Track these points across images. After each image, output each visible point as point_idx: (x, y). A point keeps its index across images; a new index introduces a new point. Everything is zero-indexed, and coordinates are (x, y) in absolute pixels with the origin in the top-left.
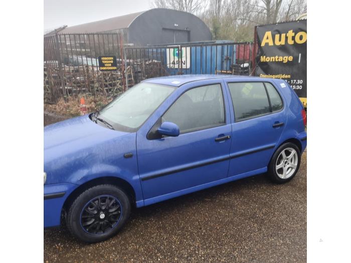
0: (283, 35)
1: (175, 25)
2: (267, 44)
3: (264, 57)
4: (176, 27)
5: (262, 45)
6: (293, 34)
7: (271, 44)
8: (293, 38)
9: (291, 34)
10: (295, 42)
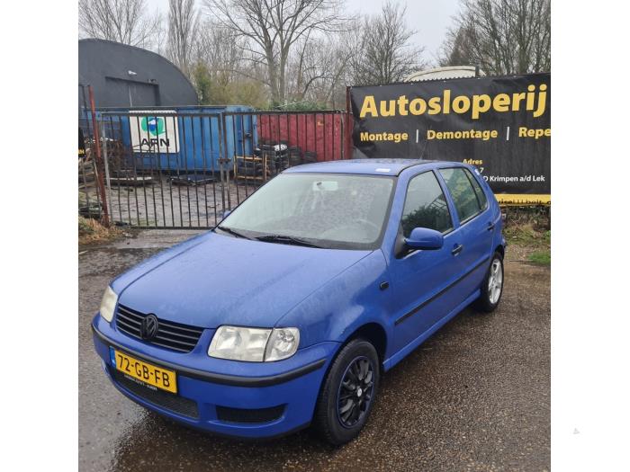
0: (392, 103)
1: (130, 72)
2: (369, 114)
3: (366, 134)
4: (131, 76)
5: (361, 116)
6: (407, 101)
7: (375, 114)
8: (407, 107)
9: (403, 101)
10: (409, 112)
